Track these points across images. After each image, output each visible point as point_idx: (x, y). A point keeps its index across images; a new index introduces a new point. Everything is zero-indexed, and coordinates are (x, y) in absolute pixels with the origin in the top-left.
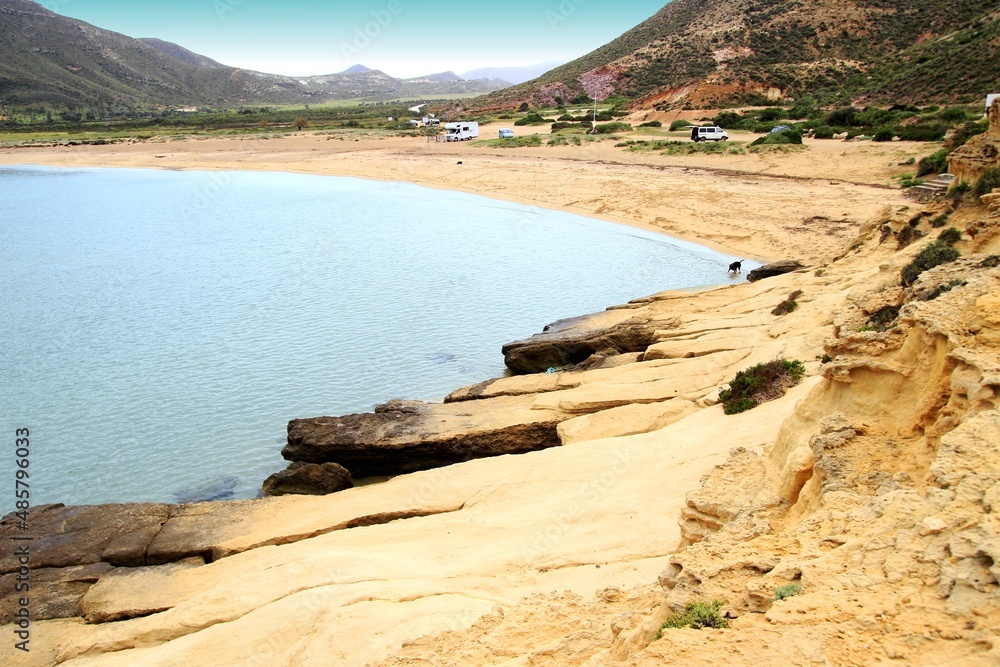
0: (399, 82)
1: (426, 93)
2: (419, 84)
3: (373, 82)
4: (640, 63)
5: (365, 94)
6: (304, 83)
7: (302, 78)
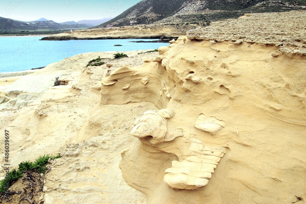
0: (59, 24)
1: (68, 27)
2: (65, 25)
3: (51, 24)
4: (118, 23)
5: (49, 28)
6: (28, 24)
7: (27, 22)
